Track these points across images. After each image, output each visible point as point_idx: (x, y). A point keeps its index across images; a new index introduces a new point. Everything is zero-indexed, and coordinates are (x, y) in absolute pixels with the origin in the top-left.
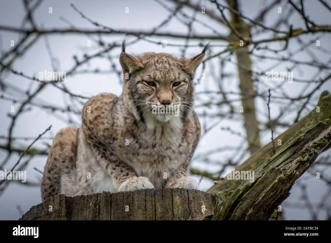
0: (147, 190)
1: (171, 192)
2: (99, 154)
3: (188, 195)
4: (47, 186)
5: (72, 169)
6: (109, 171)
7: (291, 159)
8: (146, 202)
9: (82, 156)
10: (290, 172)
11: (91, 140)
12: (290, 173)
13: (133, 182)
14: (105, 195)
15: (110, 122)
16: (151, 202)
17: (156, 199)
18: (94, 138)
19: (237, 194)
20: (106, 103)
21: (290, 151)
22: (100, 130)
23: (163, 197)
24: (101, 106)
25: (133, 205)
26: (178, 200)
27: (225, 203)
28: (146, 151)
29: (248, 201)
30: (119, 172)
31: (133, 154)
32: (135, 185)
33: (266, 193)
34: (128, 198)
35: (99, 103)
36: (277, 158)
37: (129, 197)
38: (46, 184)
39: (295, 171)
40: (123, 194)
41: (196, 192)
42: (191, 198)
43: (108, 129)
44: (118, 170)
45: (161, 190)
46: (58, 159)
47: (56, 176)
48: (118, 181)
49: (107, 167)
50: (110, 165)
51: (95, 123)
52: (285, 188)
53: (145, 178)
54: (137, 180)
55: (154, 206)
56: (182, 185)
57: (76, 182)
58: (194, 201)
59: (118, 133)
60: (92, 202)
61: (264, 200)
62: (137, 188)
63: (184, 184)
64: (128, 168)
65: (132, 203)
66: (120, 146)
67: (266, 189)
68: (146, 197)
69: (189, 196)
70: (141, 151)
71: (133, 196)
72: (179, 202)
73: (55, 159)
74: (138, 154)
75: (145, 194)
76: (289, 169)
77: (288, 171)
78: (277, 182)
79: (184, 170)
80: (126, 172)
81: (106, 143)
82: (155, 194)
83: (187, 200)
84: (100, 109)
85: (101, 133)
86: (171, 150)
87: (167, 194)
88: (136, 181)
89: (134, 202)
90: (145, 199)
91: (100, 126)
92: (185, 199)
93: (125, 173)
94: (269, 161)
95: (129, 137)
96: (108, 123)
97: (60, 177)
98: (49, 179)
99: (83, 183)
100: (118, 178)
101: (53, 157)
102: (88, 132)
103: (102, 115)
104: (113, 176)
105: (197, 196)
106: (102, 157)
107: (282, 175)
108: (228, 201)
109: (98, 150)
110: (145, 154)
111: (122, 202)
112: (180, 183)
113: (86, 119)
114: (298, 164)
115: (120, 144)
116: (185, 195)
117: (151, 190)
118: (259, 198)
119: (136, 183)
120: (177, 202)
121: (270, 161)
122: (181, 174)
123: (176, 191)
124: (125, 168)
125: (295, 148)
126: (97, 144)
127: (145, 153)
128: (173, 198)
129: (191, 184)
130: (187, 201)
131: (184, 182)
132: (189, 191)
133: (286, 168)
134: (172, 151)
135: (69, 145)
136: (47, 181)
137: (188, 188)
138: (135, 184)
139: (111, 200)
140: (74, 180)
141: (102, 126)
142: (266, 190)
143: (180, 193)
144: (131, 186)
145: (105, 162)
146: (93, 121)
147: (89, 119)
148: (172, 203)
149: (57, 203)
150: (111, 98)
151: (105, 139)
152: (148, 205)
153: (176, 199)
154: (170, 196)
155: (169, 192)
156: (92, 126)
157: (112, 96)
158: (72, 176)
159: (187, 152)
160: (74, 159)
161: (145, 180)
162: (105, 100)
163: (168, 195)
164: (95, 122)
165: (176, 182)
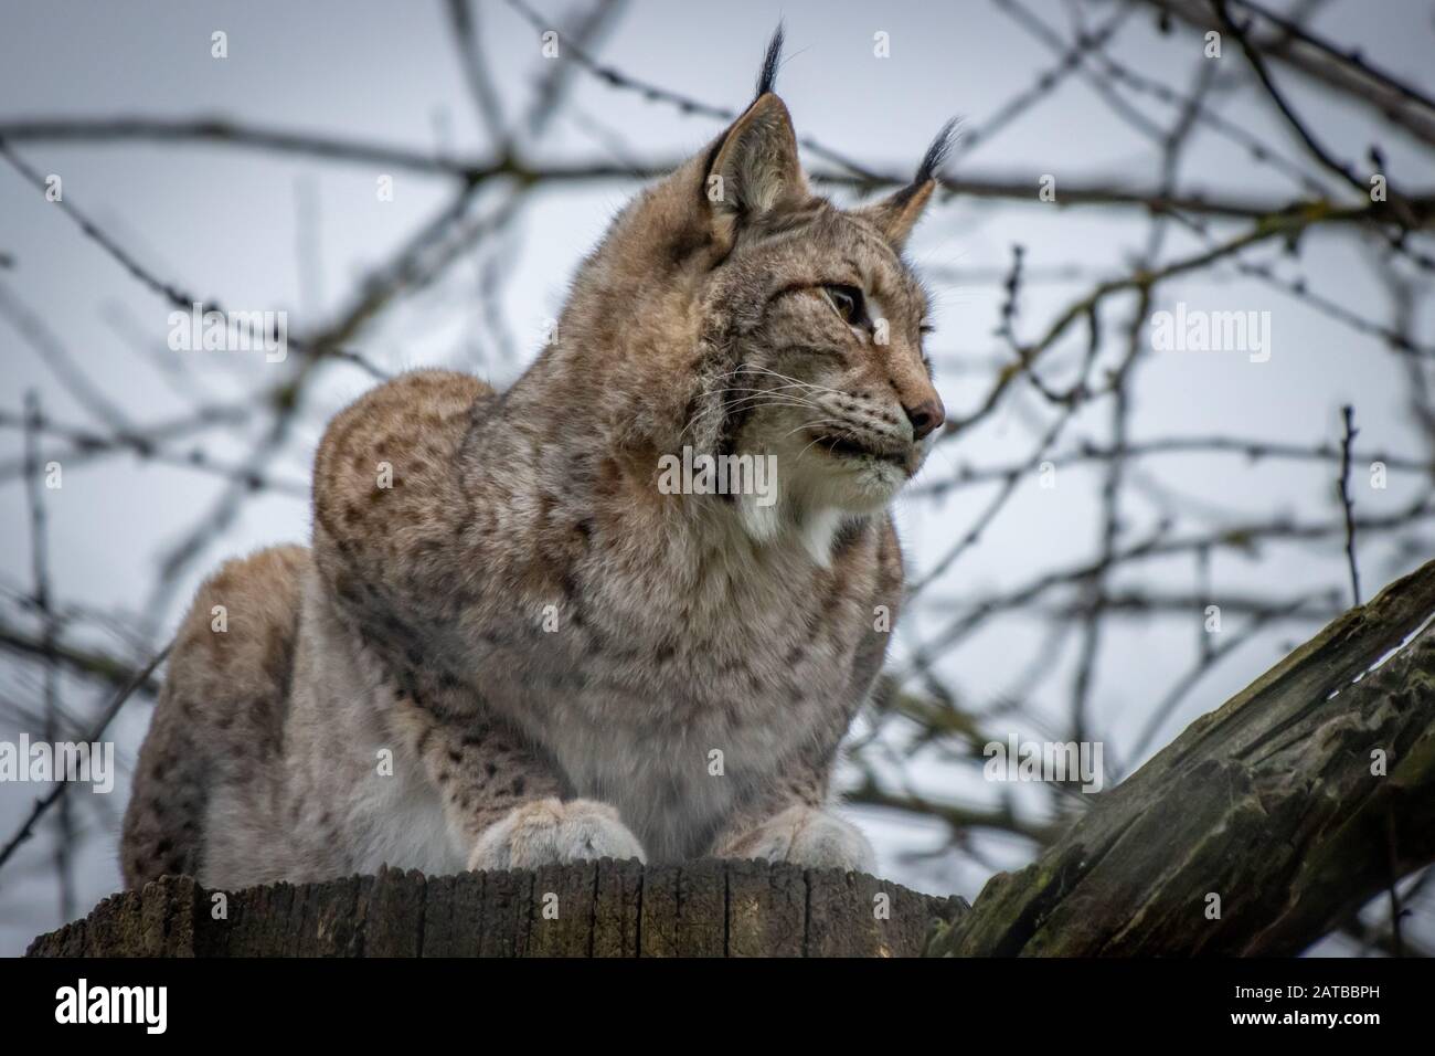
0: (606, 868)
1: (722, 879)
2: (385, 680)
3: (808, 897)
4: (146, 846)
5: (263, 758)
6: (433, 764)
7: (1306, 723)
8: (593, 925)
9: (309, 690)
10: (1292, 783)
11: (349, 604)
12: (1293, 791)
13: (537, 827)
14: (392, 885)
15: (450, 510)
16: (619, 924)
17: (644, 911)
18: (365, 594)
19: (1024, 890)
20: (435, 421)
21: (1306, 681)
22: (393, 549)
23: (680, 902)
24: (410, 431)
25: (532, 937)
26: (754, 921)
27: (963, 934)
28: (621, 672)
29: (1079, 925)
30: (476, 775)
31: (557, 682)
32: (547, 841)
33: (1168, 887)
34: (505, 905)
35: (398, 417)
36: (1241, 717)
37: (513, 898)
38: (141, 834)
39: (1318, 782)
40: (484, 881)
41: (849, 882)
42: (819, 912)
43: (435, 546)
44: (474, 762)
45: (671, 868)
46: (198, 707)
47: (189, 791)
48: (474, 819)
49: (421, 744)
50: (436, 738)
51: (374, 518)
52: (1266, 865)
53: (603, 806)
54: (557, 817)
55: (633, 944)
56: (785, 847)
57: (276, 823)
58: (835, 928)
59: (491, 568)
60: (327, 917)
61: (1156, 925)
62: (559, 854)
63: (797, 844)
64: (523, 753)
65: (524, 931)
66: (491, 637)
67: (1169, 869)
68: (597, 899)
69: (812, 903)
70: (598, 668)
71: (532, 893)
72: (759, 929)
73: (187, 708)
74: (581, 682)
75: (592, 887)
76: (1290, 771)
77: (1283, 783)
78: (1224, 834)
79: (807, 773)
80: (515, 774)
81: (422, 624)
82: (640, 887)
83: (802, 919)
84: (402, 448)
85: (399, 568)
86: (743, 676)
87: (701, 889)
88: (551, 821)
89: (534, 925)
90: (589, 909)
91: (400, 531)
92: (790, 914)
93: (506, 780)
94: (1200, 730)
95: (542, 590)
96: (439, 513)
97: (204, 799)
98: (158, 808)
99: (309, 830)
100: (470, 804)
101: (176, 697)
102: (337, 564)
103: (412, 479)
104: (448, 790)
105: (853, 900)
106: (400, 694)
107: (1250, 801)
108: (978, 924)
109: (384, 657)
110: (617, 684)
111: (475, 921)
112: (778, 839)
113: (331, 496)
114: (1336, 744)
115: (496, 622)
116: (794, 894)
117: (623, 866)
118: (1131, 915)
119: (553, 831)
120: (747, 928)
121: (1207, 730)
122: (788, 794)
123: (746, 876)
124: (508, 755)
125: (1332, 669)
126: (378, 628)
127: (615, 680)
128: (731, 909)
129: (828, 844)
130: (798, 925)
131: (798, 833)
132: (813, 877)
133: (1278, 766)
134: (747, 680)
135: (257, 640)
136: (149, 821)
137: (815, 862)
138: (546, 837)
139: (423, 914)
140: (269, 812)
141: (406, 532)
142: (1168, 875)
143: (768, 887)
144: (528, 844)
145: (415, 717)
146: (366, 510)
147: (344, 498)
148: (721, 936)
149: (153, 919)
150: (458, 394)
151: (417, 599)
152: (604, 939)
153: (745, 915)
154: (714, 898)
155: (714, 880)
156: (356, 532)
157: (466, 386)
158: (259, 792)
159: (827, 692)
160: (273, 710)
161: (601, 817)
162: (429, 406)
163: (708, 892)
164: (373, 514)
165: (758, 831)
